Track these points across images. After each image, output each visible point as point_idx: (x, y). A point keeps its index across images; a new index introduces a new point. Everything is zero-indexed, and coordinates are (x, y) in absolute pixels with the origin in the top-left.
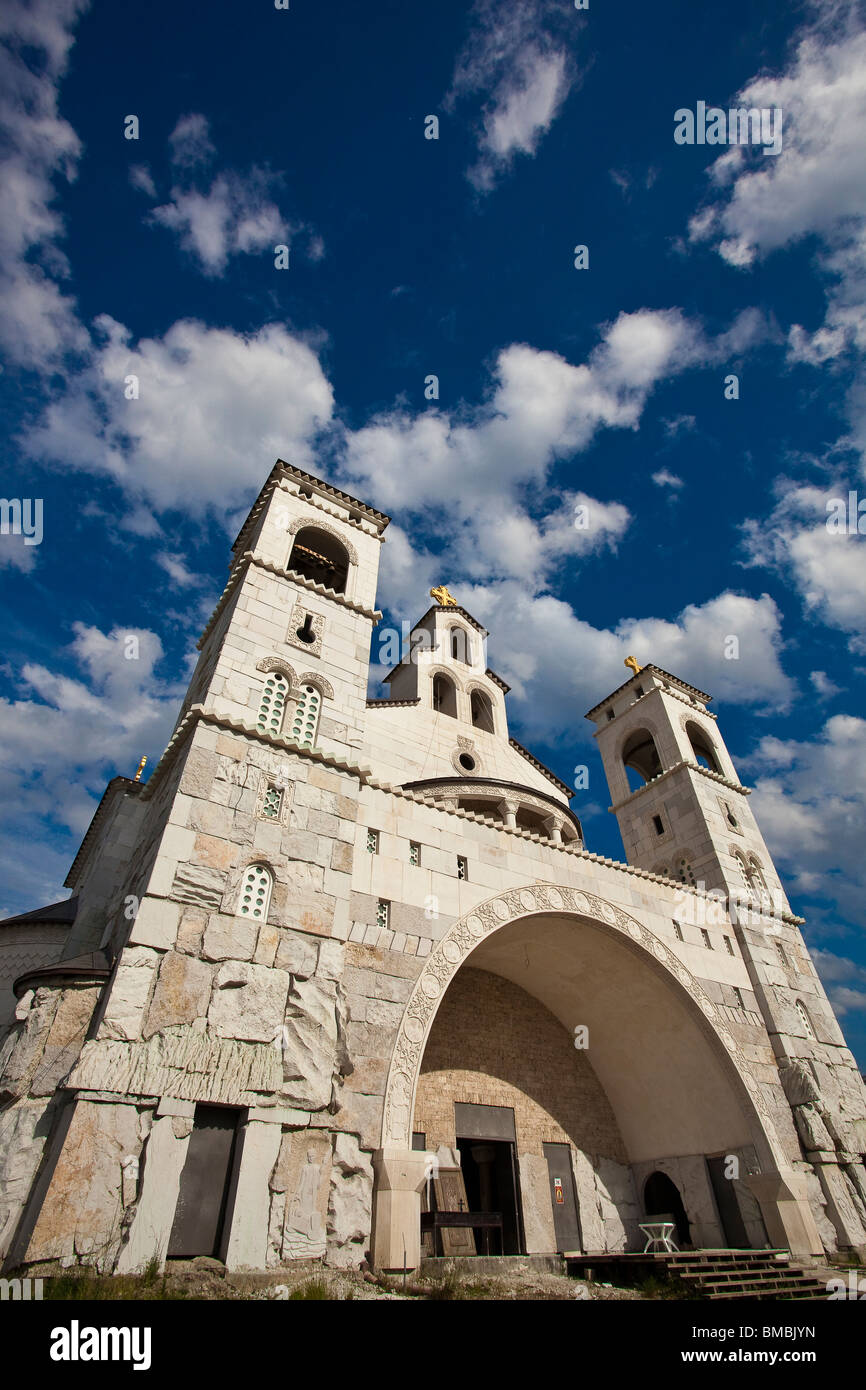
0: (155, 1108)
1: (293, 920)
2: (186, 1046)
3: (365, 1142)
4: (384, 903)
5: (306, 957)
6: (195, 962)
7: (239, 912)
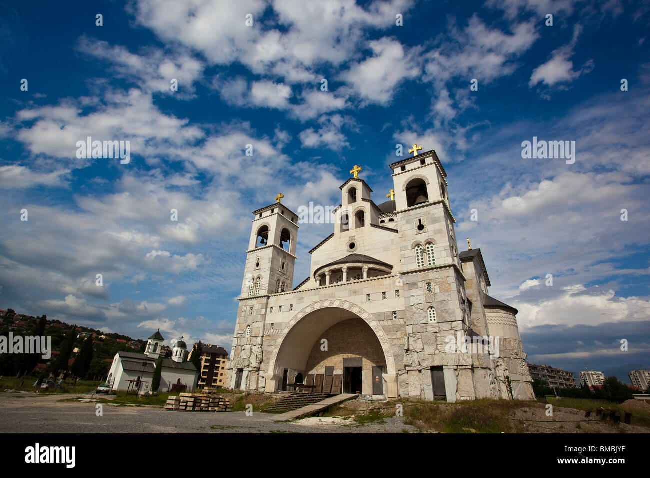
1: (253, 335)
2: (236, 361)
4: (273, 324)
5: (255, 342)
6: (240, 347)
7: (247, 336)
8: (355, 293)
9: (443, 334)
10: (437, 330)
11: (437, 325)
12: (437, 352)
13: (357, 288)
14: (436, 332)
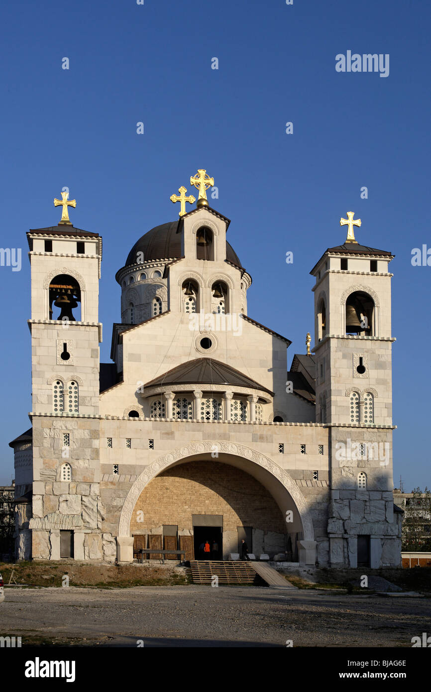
0: (50, 531)
1: (80, 479)
2: (54, 518)
3: (113, 535)
4: (116, 465)
5: (86, 490)
6: (52, 497)
7: (62, 480)
8: (261, 438)
9: (373, 503)
10: (367, 498)
11: (367, 493)
12: (364, 521)
13: (265, 433)
14: (366, 501)
